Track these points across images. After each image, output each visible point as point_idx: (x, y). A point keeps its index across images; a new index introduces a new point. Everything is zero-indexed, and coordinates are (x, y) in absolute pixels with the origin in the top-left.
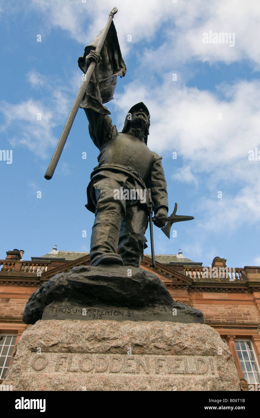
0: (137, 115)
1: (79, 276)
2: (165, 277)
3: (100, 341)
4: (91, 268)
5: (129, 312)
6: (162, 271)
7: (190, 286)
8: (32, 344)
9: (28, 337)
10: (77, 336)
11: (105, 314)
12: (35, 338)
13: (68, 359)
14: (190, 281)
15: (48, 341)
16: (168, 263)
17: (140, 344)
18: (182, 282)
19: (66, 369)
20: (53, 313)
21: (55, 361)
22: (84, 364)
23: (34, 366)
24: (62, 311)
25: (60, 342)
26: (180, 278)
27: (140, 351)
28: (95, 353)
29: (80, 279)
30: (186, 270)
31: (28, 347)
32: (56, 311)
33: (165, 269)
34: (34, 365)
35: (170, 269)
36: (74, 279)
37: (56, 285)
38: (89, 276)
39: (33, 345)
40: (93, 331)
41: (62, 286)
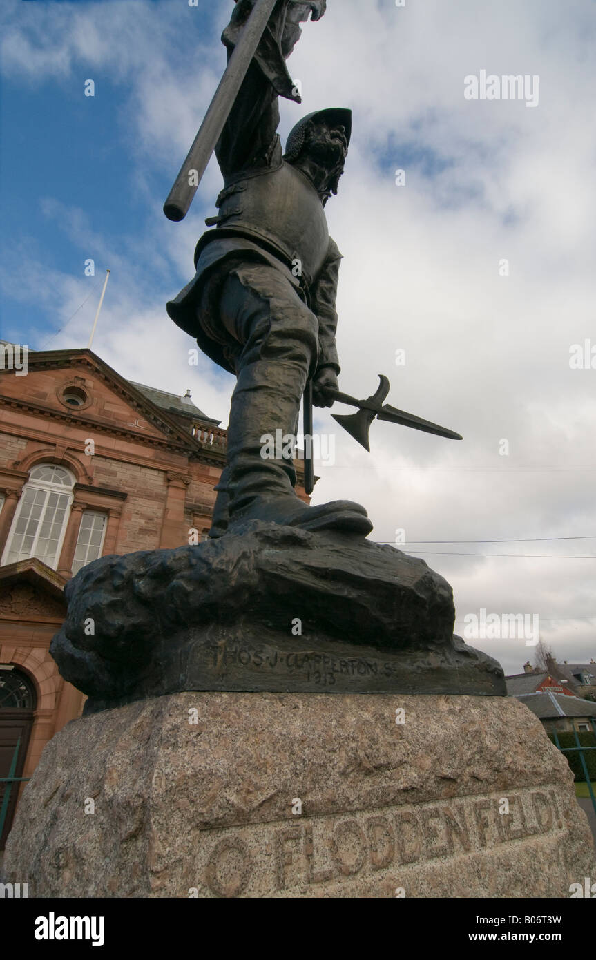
0: (333, 137)
1: (288, 562)
2: (159, 429)
3: (370, 772)
4: (313, 539)
5: (387, 666)
6: (155, 419)
7: (194, 453)
8: (204, 810)
9: (186, 783)
10: (321, 766)
11: (339, 670)
12: (210, 786)
13: (302, 841)
14: (197, 446)
15: (249, 792)
16: (167, 407)
17: (452, 777)
18: (183, 443)
19: (303, 875)
20: (215, 664)
21: (271, 854)
22: (343, 851)
23: (216, 887)
24: (240, 661)
25: (279, 791)
26: (182, 437)
27: (449, 792)
28: (361, 810)
29: (293, 573)
30: (195, 427)
31: (190, 821)
32: (225, 660)
33: (161, 416)
34: (217, 883)
35: (169, 418)
36: (276, 570)
37: (233, 583)
38: (318, 569)
39: (207, 813)
40: (353, 745)
41: (247, 587)
